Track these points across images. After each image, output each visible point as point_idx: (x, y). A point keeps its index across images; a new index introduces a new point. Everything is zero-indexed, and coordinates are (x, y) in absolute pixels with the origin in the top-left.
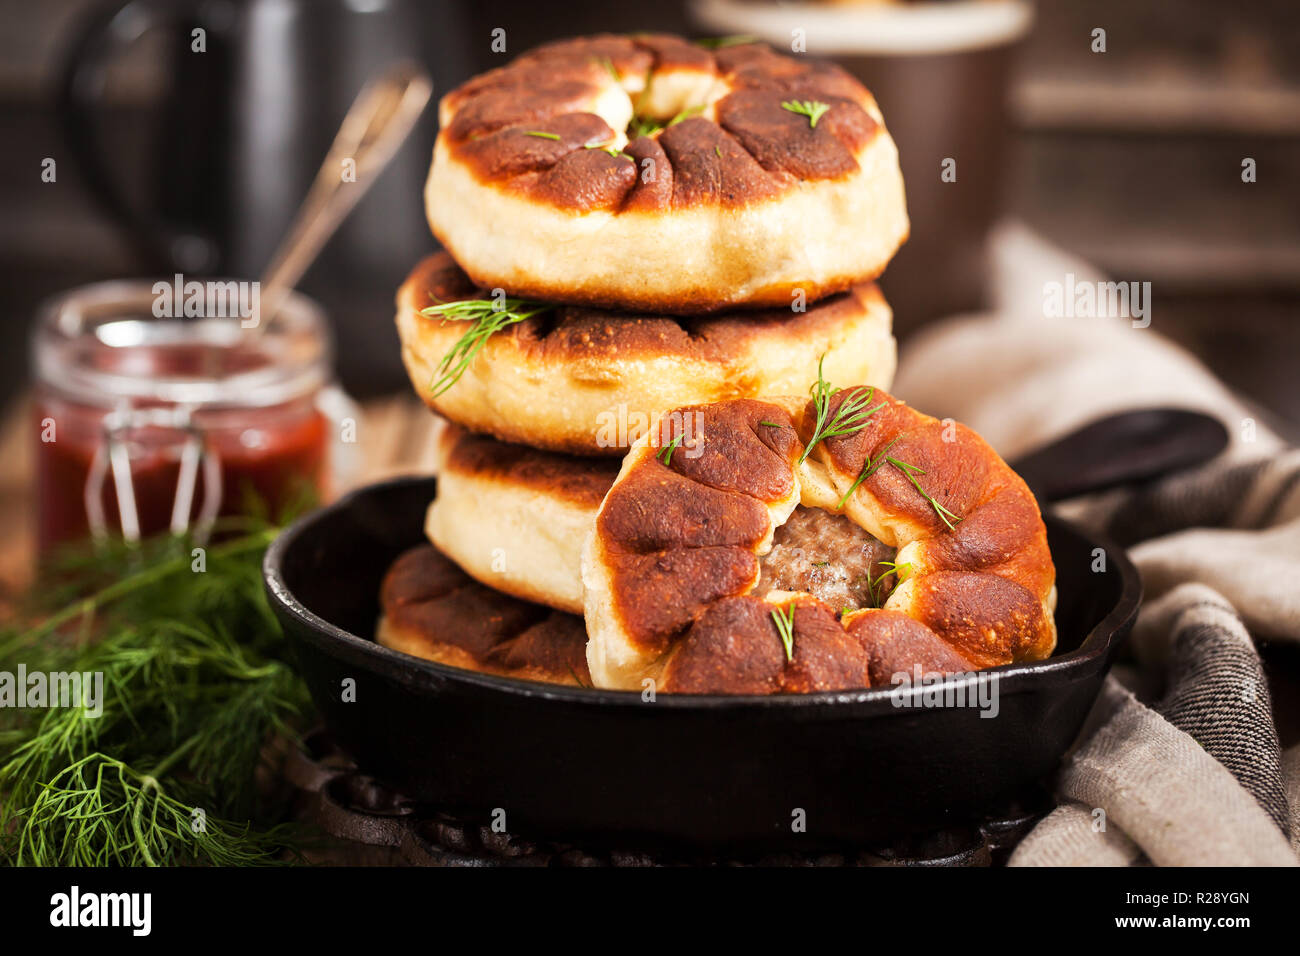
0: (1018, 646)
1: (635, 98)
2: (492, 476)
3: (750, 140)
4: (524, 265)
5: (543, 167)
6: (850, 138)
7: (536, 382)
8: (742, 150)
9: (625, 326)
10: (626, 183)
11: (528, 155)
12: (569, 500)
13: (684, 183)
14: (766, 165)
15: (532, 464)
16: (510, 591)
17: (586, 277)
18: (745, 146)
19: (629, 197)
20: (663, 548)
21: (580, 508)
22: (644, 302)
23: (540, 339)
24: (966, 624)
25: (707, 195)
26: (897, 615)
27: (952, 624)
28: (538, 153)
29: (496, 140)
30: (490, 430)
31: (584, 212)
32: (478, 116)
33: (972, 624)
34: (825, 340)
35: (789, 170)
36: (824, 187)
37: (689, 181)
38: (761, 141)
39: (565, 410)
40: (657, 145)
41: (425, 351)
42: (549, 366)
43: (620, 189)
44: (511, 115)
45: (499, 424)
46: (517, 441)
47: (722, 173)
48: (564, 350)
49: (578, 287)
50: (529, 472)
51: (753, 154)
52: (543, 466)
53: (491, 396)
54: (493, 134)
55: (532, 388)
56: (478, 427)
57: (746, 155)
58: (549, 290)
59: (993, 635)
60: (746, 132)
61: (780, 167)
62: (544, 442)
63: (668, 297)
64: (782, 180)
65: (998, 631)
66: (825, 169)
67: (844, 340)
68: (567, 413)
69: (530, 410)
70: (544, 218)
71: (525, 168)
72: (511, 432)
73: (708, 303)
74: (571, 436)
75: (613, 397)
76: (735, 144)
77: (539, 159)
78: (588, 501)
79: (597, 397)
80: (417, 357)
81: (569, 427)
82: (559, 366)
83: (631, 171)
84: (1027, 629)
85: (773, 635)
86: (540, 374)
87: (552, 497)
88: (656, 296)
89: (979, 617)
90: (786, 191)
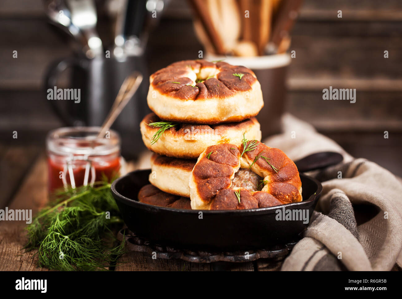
0: (293, 199)
1: (197, 74)
2: (166, 165)
3: (226, 83)
4: (172, 113)
5: (176, 90)
6: (249, 82)
7: (176, 141)
8: (224, 85)
9: (197, 127)
10: (197, 93)
11: (173, 87)
12: (185, 169)
13: (211, 93)
14: (230, 88)
15: (176, 162)
16: (170, 193)
17: (187, 116)
18: (224, 84)
19: (197, 97)
20: (208, 178)
21: (187, 171)
22: (202, 121)
23: (177, 131)
24: (281, 194)
25: (216, 95)
26: (265, 192)
27: (278, 194)
28: (175, 87)
29: (165, 84)
30: (165, 154)
31: (187, 100)
32: (160, 79)
33: (282, 194)
34: (245, 130)
35: (235, 89)
36: (244, 93)
37: (212, 91)
38: (228, 83)
39: (183, 148)
40: (204, 84)
41: (148, 136)
42: (179, 137)
43: (195, 94)
44: (168, 78)
45: (167, 152)
46: (172, 156)
47: (219, 90)
48: (183, 133)
49: (186, 118)
50: (175, 164)
51: (226, 86)
52: (178, 162)
53: (165, 145)
54: (164, 83)
55: (175, 143)
56: (162, 153)
57: (225, 86)
58: (179, 119)
59: (287, 197)
60: (225, 81)
61: (233, 89)
62: (178, 156)
63: (207, 120)
64: (234, 92)
65: (288, 196)
66: (244, 89)
67: (249, 130)
68: (184, 148)
69: (175, 148)
70: (177, 102)
71: (172, 91)
72: (170, 154)
73: (217, 121)
74: (185, 154)
75: (195, 144)
76: (222, 83)
77: (175, 88)
78: (190, 170)
79: (191, 145)
80: (147, 137)
81: (184, 152)
82: (182, 137)
83: (198, 90)
84: (295, 195)
85: (235, 197)
86: (177, 139)
87: (181, 169)
88: (205, 120)
89: (284, 192)
90: (235, 94)
